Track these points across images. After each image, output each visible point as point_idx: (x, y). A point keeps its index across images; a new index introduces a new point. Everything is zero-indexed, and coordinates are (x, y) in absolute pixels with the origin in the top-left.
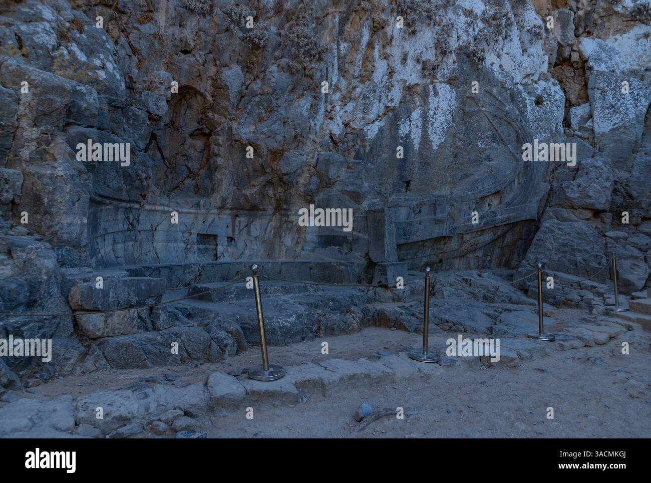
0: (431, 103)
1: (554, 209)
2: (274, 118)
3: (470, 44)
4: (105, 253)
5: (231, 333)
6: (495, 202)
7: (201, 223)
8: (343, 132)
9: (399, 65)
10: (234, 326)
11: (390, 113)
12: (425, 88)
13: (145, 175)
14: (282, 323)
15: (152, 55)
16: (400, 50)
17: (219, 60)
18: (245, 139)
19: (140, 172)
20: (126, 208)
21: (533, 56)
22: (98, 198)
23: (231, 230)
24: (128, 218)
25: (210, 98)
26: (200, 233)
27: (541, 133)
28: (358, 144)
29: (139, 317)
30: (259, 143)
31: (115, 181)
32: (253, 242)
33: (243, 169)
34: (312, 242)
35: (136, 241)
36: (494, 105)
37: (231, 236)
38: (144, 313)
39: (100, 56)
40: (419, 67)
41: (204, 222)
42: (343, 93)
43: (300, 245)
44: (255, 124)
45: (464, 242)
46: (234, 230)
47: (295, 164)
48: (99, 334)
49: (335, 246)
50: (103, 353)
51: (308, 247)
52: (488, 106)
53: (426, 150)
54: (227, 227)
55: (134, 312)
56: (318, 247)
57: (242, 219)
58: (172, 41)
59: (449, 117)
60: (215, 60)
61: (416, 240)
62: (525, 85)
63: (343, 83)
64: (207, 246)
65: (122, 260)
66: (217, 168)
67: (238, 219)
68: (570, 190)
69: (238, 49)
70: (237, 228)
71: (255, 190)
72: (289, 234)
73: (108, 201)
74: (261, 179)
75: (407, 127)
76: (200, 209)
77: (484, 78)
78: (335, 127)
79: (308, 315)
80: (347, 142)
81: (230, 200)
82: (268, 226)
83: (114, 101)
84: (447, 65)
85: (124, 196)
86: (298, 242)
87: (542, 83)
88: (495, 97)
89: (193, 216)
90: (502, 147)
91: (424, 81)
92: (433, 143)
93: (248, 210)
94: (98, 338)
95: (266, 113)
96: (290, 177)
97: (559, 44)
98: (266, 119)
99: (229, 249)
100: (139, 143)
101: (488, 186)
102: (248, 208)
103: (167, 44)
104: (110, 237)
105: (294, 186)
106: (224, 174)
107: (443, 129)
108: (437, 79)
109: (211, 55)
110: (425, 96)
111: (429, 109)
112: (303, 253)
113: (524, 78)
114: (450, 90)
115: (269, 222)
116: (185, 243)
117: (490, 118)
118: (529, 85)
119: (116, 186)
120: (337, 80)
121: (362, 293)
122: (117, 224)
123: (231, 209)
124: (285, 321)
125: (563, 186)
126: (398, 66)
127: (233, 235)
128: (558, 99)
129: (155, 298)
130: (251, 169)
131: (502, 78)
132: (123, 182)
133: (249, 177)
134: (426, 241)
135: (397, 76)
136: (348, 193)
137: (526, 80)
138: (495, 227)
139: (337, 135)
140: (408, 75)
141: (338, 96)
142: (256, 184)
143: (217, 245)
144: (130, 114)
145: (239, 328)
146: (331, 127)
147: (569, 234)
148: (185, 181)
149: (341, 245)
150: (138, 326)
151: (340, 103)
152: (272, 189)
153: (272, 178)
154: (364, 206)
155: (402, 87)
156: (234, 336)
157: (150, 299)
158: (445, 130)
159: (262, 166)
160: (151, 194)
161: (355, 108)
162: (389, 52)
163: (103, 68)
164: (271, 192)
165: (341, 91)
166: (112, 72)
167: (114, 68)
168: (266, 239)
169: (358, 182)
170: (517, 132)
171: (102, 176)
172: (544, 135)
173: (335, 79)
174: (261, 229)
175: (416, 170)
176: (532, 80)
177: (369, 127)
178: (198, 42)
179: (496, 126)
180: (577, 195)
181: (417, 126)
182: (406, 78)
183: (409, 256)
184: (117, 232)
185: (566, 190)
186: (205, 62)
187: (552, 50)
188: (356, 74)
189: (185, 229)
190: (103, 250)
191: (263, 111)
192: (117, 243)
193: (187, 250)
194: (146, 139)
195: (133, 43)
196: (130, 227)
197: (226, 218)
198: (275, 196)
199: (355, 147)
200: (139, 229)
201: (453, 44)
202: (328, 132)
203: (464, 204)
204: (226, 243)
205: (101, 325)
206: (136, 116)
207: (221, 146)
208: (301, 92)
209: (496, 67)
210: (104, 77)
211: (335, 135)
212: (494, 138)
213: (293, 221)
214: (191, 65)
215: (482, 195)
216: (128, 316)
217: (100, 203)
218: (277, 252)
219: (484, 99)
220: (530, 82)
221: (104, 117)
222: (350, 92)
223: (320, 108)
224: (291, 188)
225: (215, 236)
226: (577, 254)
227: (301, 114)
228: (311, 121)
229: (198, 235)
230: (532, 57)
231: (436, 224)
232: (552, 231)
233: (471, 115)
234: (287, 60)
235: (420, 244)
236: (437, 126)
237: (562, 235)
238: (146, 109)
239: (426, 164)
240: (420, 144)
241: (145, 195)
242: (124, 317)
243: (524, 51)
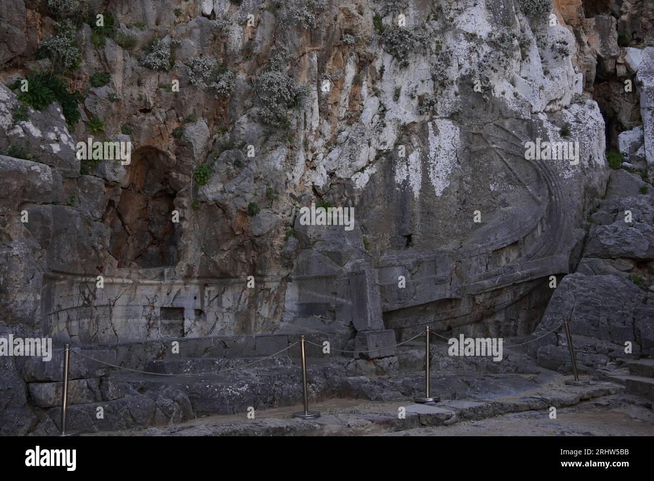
0: (431, 143)
1: (589, 259)
2: (243, 174)
3: (474, 72)
4: (59, 331)
5: (178, 401)
6: (514, 255)
7: (165, 295)
8: (328, 183)
9: (392, 102)
10: (181, 395)
11: (383, 158)
12: (424, 125)
13: (101, 246)
14: (231, 392)
15: (109, 118)
16: (392, 85)
17: (182, 115)
18: (211, 200)
19: (96, 244)
20: (82, 283)
21: (558, 77)
22: (51, 274)
23: (200, 301)
24: (83, 293)
25: (173, 157)
26: (165, 306)
27: (569, 170)
28: (345, 196)
29: (89, 387)
30: (227, 203)
31: (69, 256)
32: (225, 314)
33: (211, 232)
34: (292, 311)
35: (91, 318)
36: (506, 141)
37: (200, 308)
38: (94, 383)
39: (54, 129)
40: (415, 102)
41: (168, 294)
42: (327, 138)
43: (279, 316)
44: (223, 182)
45: (477, 304)
46: (202, 302)
47: (268, 224)
48: (50, 403)
49: (318, 315)
50: (54, 420)
51: (288, 317)
52: (499, 142)
53: (428, 198)
54: (195, 298)
55: (84, 383)
56: (299, 317)
57: (212, 288)
58: (130, 102)
59: (453, 158)
60: (178, 116)
61: (413, 305)
62: (550, 113)
63: (327, 128)
64: (173, 321)
65: (76, 338)
66: (182, 233)
67: (207, 289)
68: (604, 236)
69: (203, 102)
70: (206, 300)
71: (225, 255)
72: (266, 303)
73: (62, 277)
74: (232, 242)
75: (405, 173)
76: (164, 280)
77: (493, 109)
78: (318, 178)
79: (263, 385)
80: (333, 195)
81: (197, 268)
82: (241, 295)
83: (68, 173)
84: (448, 98)
85: (80, 270)
86: (276, 313)
87: (576, 108)
88: (507, 131)
89: (156, 287)
90: (520, 189)
91: (422, 118)
92: (436, 189)
93: (218, 278)
94: (49, 408)
95: (235, 169)
96: (262, 239)
97: (599, 56)
98: (235, 175)
99: (197, 323)
100: (95, 212)
101: (502, 237)
102: (218, 276)
103: (125, 106)
104: (63, 314)
105: (268, 248)
106: (190, 239)
107: (447, 172)
108: (437, 114)
109: (173, 112)
110: (423, 135)
111: (429, 151)
112: (282, 324)
113: (549, 104)
114: (452, 126)
115: (243, 291)
116: (146, 319)
117: (503, 156)
118: (556, 112)
119: (70, 260)
120: (318, 125)
121: (340, 366)
122: (72, 300)
123: (198, 278)
124: (234, 390)
125: (596, 232)
126: (389, 103)
127: (202, 307)
128: (590, 127)
129: (104, 369)
130: (219, 232)
131: (516, 108)
132: (78, 255)
133: (217, 240)
134: (427, 304)
135: (389, 115)
136: (329, 254)
137: (551, 106)
138: (514, 284)
139: (321, 187)
140: (402, 113)
141: (321, 142)
142: (225, 249)
143: (184, 319)
144: (86, 183)
145: (186, 397)
146: (314, 178)
147: (594, 289)
148: (149, 248)
149: (323, 313)
150: (88, 396)
151: (323, 150)
152: (244, 253)
153: (243, 241)
154: (347, 268)
155: (396, 126)
156: (181, 405)
157: (100, 371)
158: (450, 172)
159: (231, 228)
160: (108, 265)
161: (341, 155)
162: (379, 88)
163: (58, 141)
164: (243, 257)
165: (324, 136)
166: (66, 143)
167: (69, 139)
168: (239, 310)
169: (340, 240)
170: (537, 170)
171: (56, 251)
172: (573, 171)
173: (315, 125)
174: (234, 299)
175: (418, 222)
176: (559, 105)
177: (357, 176)
178: (159, 99)
179: (510, 165)
180: (613, 242)
181: (416, 171)
182: (399, 117)
183: (408, 324)
184: (71, 309)
185: (600, 236)
186: (167, 118)
187: (588, 66)
188: (342, 115)
189: (146, 302)
190: (56, 327)
191: (232, 167)
192: (71, 321)
193: (150, 326)
194: (103, 208)
195: (88, 108)
196: (86, 302)
197: (193, 288)
198: (248, 261)
199: (343, 200)
200: (95, 305)
201: (453, 73)
202: (310, 184)
203: (474, 259)
204: (193, 317)
205: (52, 394)
206: (92, 185)
207: (186, 209)
208: (274, 144)
209: (509, 96)
210: (59, 150)
211: (319, 186)
212: (508, 178)
213: (270, 289)
214: (150, 125)
215: (495, 247)
216: (78, 386)
217: (55, 279)
218: (253, 324)
219: (494, 135)
220: (556, 108)
221: (58, 191)
222: (335, 137)
223: (298, 159)
224: (265, 251)
225: (182, 310)
226: (603, 313)
227: (274, 168)
228: (288, 174)
229: (162, 308)
230: (556, 79)
231: (436, 284)
232: (573, 287)
233: (479, 154)
234: (258, 109)
235: (421, 308)
236: (439, 169)
237: (583, 291)
238: (102, 176)
239: (428, 212)
240: (420, 191)
241: (102, 267)
242: (74, 387)
243: (546, 73)
